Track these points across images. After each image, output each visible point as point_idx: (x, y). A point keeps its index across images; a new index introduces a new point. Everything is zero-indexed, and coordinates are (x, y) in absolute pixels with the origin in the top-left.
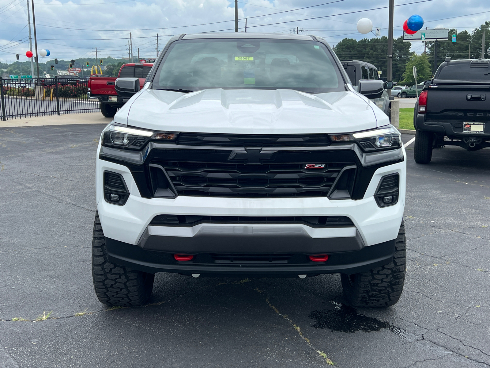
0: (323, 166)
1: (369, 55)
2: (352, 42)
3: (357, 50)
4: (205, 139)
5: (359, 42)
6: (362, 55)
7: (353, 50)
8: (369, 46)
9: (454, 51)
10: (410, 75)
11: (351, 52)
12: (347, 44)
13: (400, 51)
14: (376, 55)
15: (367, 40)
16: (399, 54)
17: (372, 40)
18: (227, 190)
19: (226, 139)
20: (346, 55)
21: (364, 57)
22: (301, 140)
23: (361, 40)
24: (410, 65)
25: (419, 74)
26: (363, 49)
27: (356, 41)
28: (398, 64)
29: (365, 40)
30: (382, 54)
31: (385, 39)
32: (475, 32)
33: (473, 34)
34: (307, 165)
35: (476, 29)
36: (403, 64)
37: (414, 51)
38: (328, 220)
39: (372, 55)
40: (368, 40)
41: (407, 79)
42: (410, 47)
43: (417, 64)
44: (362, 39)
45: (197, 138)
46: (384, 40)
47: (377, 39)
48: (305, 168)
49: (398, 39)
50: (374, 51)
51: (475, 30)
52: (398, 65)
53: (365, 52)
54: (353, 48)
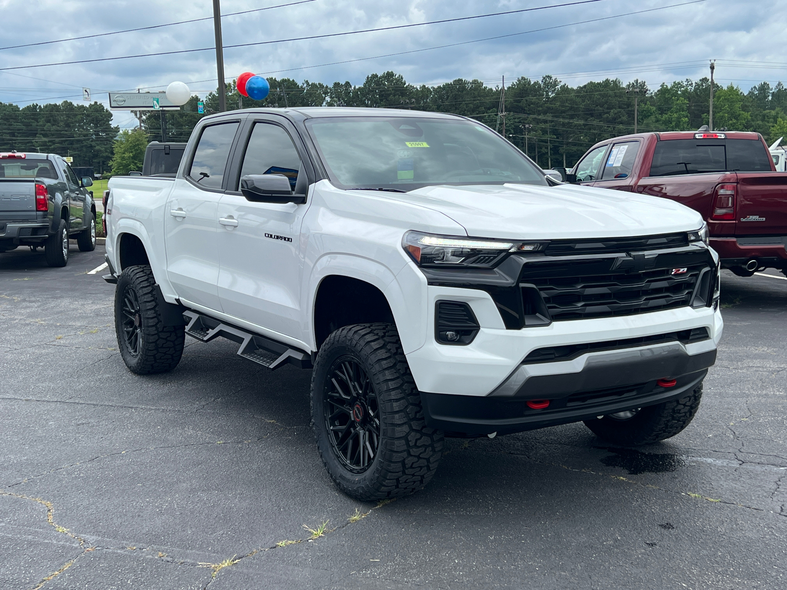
0: (686, 269)
1: (44, 130)
2: (12, 109)
3: (22, 122)
4: (578, 246)
5: (23, 109)
6: (31, 130)
7: (15, 122)
8: (44, 117)
9: (182, 125)
10: (120, 163)
11: (11, 125)
12: (4, 112)
13: (96, 125)
14: (57, 131)
15: (38, 107)
16: (95, 130)
17: (46, 107)
18: (605, 308)
19: (600, 245)
20: (4, 131)
21: (37, 133)
22: (664, 240)
23: (28, 107)
24: (120, 147)
25: (136, 162)
26: (33, 121)
27: (19, 108)
28: (96, 145)
29: (35, 107)
30: (66, 129)
31: (69, 105)
32: (209, 99)
33: (207, 101)
34: (674, 270)
35: (211, 93)
36: (104, 146)
37: (118, 126)
38: (692, 333)
39: (50, 131)
40: (40, 106)
41: (116, 169)
42: (112, 118)
43: (131, 146)
44: (29, 105)
45: (570, 247)
46: (67, 107)
47: (55, 105)
48: (673, 273)
49: (89, 106)
50: (53, 125)
51: (210, 95)
52: (95, 147)
53: (37, 126)
54: (16, 118)
